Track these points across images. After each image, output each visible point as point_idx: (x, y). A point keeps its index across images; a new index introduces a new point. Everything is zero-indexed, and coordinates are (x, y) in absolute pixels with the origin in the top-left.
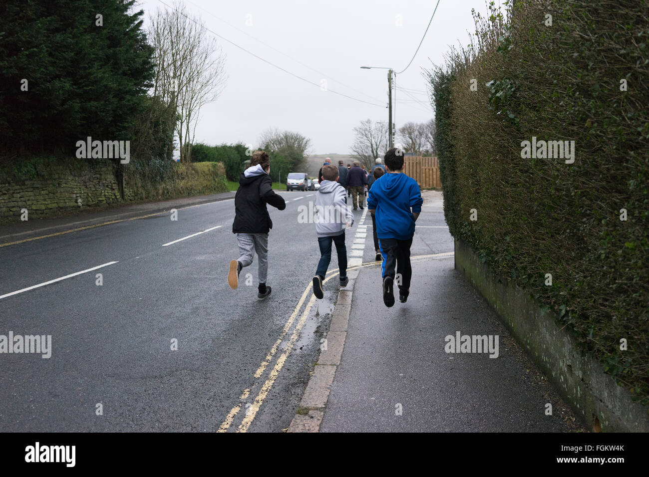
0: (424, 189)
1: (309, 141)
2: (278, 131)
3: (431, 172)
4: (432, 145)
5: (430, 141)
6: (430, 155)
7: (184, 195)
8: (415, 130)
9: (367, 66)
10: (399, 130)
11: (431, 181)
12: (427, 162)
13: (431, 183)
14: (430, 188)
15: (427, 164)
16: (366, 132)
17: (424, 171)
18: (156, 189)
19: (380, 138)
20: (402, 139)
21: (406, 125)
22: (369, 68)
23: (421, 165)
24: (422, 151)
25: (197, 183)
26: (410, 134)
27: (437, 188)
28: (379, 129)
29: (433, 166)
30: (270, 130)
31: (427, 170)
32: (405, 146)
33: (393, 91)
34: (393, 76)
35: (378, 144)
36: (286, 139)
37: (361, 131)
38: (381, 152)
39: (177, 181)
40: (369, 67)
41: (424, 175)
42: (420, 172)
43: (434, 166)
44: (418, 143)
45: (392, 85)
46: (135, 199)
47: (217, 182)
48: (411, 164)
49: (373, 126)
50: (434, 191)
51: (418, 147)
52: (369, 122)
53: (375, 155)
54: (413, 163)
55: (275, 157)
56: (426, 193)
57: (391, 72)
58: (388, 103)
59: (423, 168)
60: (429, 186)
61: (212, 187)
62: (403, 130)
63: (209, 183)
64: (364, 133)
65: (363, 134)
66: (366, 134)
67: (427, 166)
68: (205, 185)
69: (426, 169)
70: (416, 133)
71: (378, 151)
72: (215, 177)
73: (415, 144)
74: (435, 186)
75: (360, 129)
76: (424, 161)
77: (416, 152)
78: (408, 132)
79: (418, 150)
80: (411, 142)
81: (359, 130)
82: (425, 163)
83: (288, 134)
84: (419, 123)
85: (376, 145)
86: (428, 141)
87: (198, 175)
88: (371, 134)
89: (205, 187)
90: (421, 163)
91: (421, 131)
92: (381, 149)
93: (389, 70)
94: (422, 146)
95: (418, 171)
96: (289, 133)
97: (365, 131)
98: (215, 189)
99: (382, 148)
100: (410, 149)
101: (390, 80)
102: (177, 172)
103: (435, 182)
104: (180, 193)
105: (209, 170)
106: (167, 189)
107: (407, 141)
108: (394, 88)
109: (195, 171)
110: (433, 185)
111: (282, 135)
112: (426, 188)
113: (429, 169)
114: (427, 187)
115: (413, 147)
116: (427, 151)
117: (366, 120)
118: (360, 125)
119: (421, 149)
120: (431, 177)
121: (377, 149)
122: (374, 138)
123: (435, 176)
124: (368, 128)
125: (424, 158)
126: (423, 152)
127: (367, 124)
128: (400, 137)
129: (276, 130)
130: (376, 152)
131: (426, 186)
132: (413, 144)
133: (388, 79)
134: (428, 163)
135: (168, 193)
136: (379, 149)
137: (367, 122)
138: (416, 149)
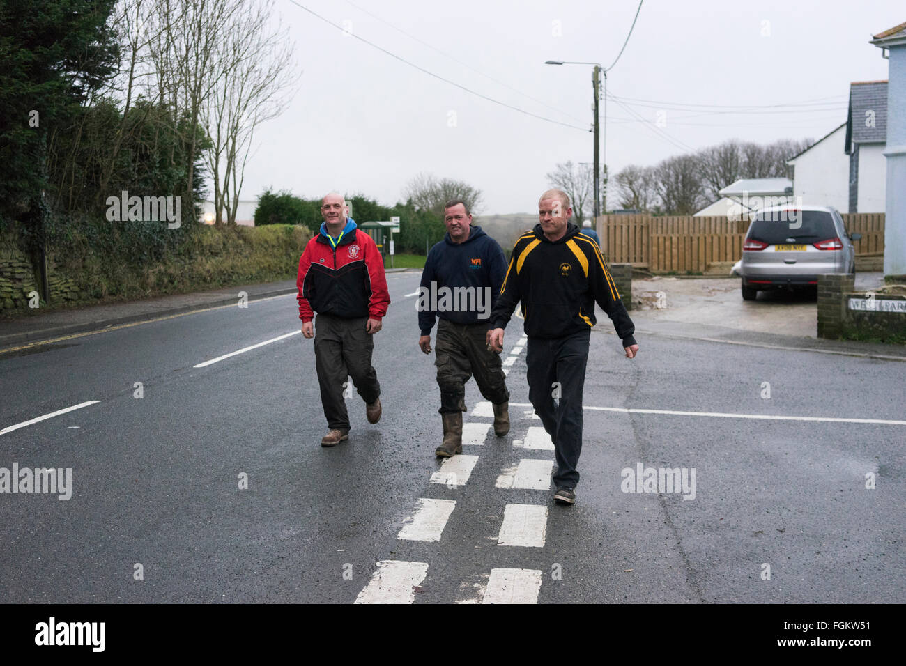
0: (655, 275)
1: (479, 193)
2: (432, 179)
3: (668, 243)
4: (663, 199)
5: (661, 193)
6: (662, 214)
7: (211, 286)
8: (639, 177)
9: (556, 61)
10: (615, 176)
11: (668, 258)
12: (660, 224)
13: (668, 263)
14: (666, 272)
15: (659, 229)
16: (566, 180)
17: (655, 241)
18: (140, 275)
19: (585, 188)
20: (619, 192)
21: (625, 170)
22: (561, 64)
23: (650, 230)
24: (650, 208)
25: (245, 261)
26: (631, 183)
27: (679, 272)
28: (585, 176)
29: (670, 231)
30: (420, 177)
31: (661, 240)
32: (623, 200)
33: (601, 103)
34: (601, 76)
35: (583, 197)
36: (445, 191)
37: (558, 178)
38: (587, 210)
39: (199, 258)
40: (560, 61)
41: (655, 249)
42: (648, 242)
43: (673, 233)
44: (643, 197)
45: (600, 93)
46: (80, 298)
47: (293, 259)
48: (631, 230)
49: (575, 171)
50: (673, 279)
51: (643, 203)
52: (569, 165)
53: (578, 214)
54: (635, 227)
55: (424, 217)
56: (659, 283)
57: (597, 70)
58: (593, 123)
59: (654, 235)
60: (665, 268)
61: (281, 268)
62: (621, 178)
63: (273, 261)
64: (561, 181)
65: (560, 184)
66: (565, 184)
67: (659, 232)
68: (266, 265)
69: (658, 238)
70: (640, 181)
71: (582, 209)
72: (290, 250)
73: (638, 198)
74: (675, 269)
75: (557, 175)
76: (654, 224)
77: (641, 210)
78: (628, 179)
79: (643, 207)
80: (632, 195)
81: (554, 177)
82: (657, 226)
83: (447, 182)
84: (645, 166)
85: (580, 200)
86: (659, 194)
87: (252, 247)
88: (572, 183)
89: (264, 268)
90: (650, 228)
91: (648, 178)
92: (587, 205)
93: (594, 66)
94: (649, 201)
95: (644, 241)
96: (450, 182)
97: (563, 178)
98: (287, 272)
99: (589, 204)
100: (632, 206)
101: (596, 83)
102: (200, 242)
103: (675, 262)
104: (205, 280)
105: (278, 238)
106: (171, 275)
107: (626, 194)
108: (603, 97)
109: (245, 240)
110: (672, 268)
111: (438, 185)
112: (659, 272)
113: (665, 238)
114: (661, 270)
115: (636, 202)
116: (657, 209)
117: (566, 163)
118: (556, 170)
119: (648, 206)
120: (668, 253)
121: (581, 206)
122: (576, 189)
123: (675, 251)
124: (568, 175)
125: (655, 219)
126: (652, 210)
127: (565, 167)
128: (616, 188)
129: (430, 178)
130: (580, 210)
131: (658, 268)
132: (636, 197)
133: (594, 82)
134: (662, 227)
135: (172, 282)
136: (584, 206)
137: (567, 166)
138: (640, 205)
